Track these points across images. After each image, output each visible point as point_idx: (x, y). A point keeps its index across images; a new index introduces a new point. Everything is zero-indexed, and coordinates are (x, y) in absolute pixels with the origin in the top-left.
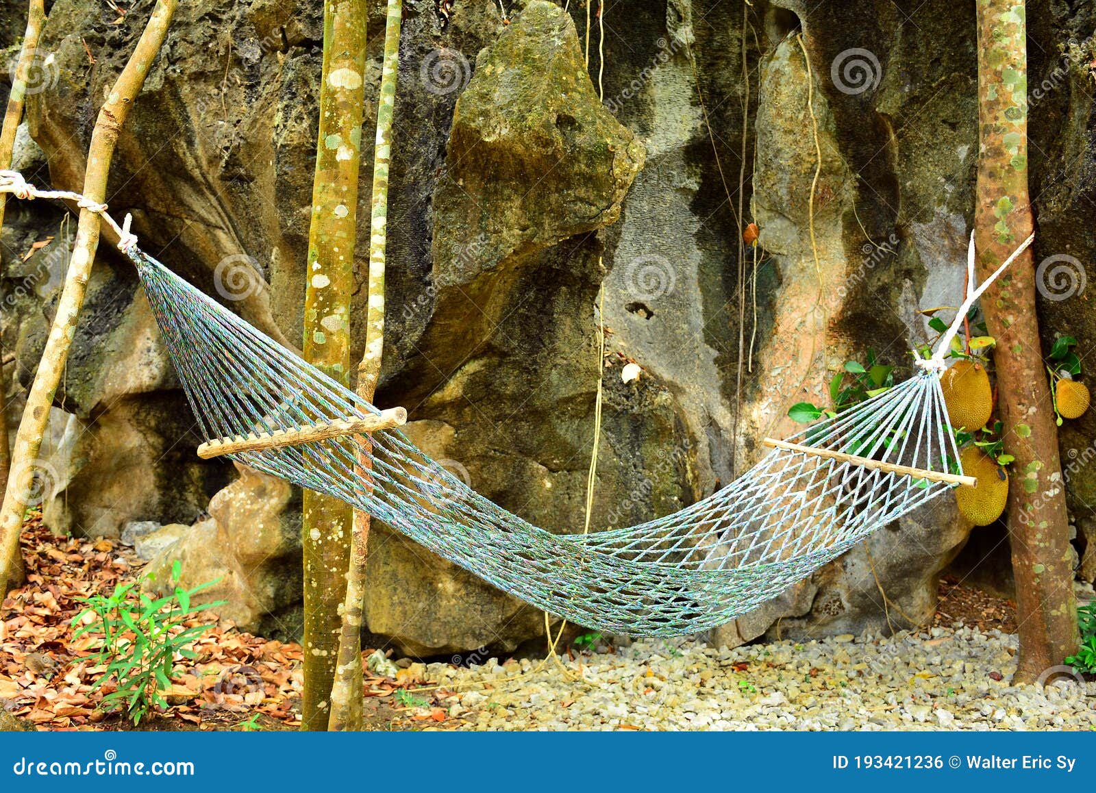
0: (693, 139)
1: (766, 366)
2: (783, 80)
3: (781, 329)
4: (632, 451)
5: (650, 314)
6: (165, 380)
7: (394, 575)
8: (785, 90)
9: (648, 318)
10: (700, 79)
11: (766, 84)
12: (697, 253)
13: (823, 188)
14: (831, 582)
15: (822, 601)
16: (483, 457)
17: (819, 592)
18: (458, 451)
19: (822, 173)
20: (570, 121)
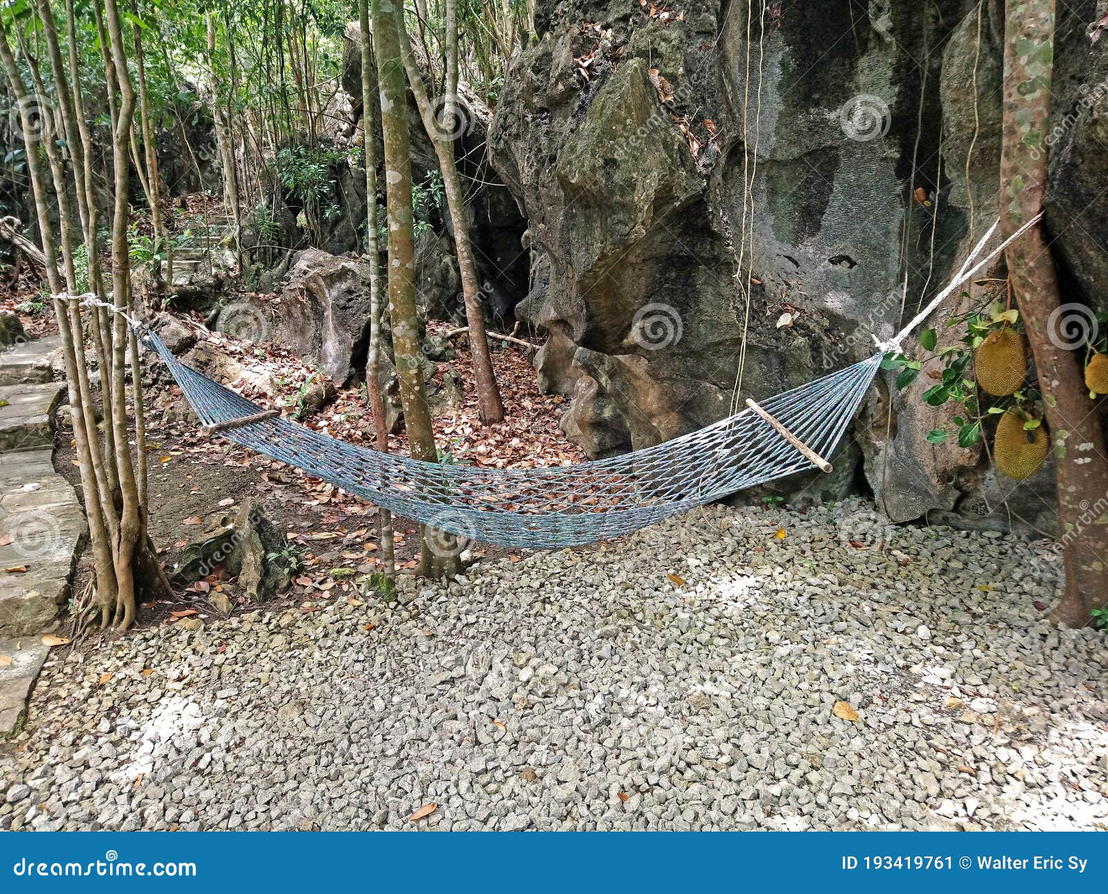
5: (852, 264)
9: (851, 267)
10: (899, 60)
12: (900, 211)
13: (982, 151)
14: (976, 489)
15: (969, 502)
16: (670, 378)
17: (964, 495)
18: (654, 375)
19: (983, 136)
20: (614, 161)
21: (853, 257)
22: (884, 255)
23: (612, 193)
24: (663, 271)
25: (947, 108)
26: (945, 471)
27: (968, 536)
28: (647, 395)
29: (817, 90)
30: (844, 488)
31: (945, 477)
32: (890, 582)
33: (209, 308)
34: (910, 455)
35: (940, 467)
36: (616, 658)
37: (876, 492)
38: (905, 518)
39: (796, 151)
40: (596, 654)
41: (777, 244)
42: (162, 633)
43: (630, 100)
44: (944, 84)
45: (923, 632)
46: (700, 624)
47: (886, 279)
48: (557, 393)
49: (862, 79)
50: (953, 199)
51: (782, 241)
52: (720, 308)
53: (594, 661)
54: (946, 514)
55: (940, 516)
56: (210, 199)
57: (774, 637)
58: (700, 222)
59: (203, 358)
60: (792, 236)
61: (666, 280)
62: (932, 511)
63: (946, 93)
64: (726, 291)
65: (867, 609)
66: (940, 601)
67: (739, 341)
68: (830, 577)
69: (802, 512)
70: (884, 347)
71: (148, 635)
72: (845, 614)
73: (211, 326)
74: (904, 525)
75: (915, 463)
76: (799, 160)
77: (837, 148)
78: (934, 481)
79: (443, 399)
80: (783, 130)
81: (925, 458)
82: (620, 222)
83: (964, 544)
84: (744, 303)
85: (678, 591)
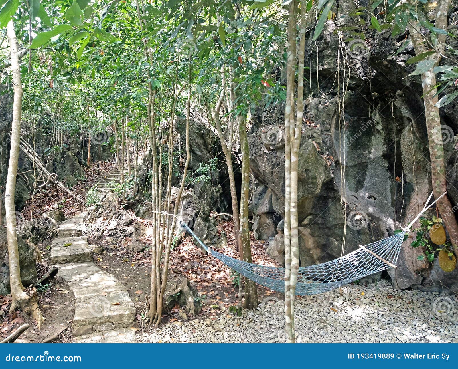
0: (383, 154)
1: (407, 214)
2: (405, 137)
3: (411, 204)
4: (358, 237)
5: (375, 199)
6: (269, 210)
7: (306, 259)
8: (406, 140)
10: (385, 138)
11: (402, 139)
12: (390, 183)
13: (417, 167)
14: (428, 277)
15: (426, 281)
16: (318, 236)
17: (424, 279)
18: (312, 235)
19: (417, 162)
20: (308, 170)
21: (375, 196)
22: (386, 196)
23: (309, 179)
24: (318, 200)
25: (404, 154)
26: (417, 270)
27: (427, 294)
28: (308, 242)
29: (359, 145)
30: (379, 277)
31: (417, 272)
32: (406, 310)
33: (136, 208)
34: (404, 265)
35: (416, 269)
36: (327, 336)
37: (392, 278)
38: (404, 288)
39: (354, 163)
40: (319, 334)
41: (350, 192)
42: (171, 326)
43: (312, 152)
44: (402, 146)
45: (425, 325)
46: (350, 325)
47: (387, 204)
48: (262, 239)
49: (374, 142)
50: (408, 179)
51: (351, 190)
52: (337, 213)
53: (320, 336)
54: (418, 286)
55: (416, 287)
56: (108, 164)
57: (376, 328)
58: (331, 186)
59: (137, 227)
60: (355, 189)
61: (319, 203)
62: (413, 285)
63: (403, 149)
64: (339, 208)
65: (403, 318)
66: (426, 316)
67: (344, 224)
68: (386, 308)
69: (366, 286)
70: (404, 229)
71: (167, 327)
72: (396, 320)
73: (137, 215)
74: (404, 290)
75: (406, 267)
76: (355, 166)
77: (367, 162)
78: (414, 274)
79: (221, 242)
80: (349, 156)
81: (409, 265)
82: (311, 187)
83: (427, 296)
84: (344, 211)
85: (336, 313)
